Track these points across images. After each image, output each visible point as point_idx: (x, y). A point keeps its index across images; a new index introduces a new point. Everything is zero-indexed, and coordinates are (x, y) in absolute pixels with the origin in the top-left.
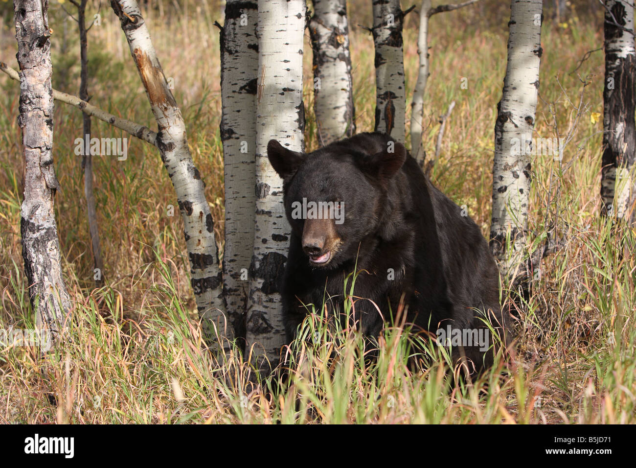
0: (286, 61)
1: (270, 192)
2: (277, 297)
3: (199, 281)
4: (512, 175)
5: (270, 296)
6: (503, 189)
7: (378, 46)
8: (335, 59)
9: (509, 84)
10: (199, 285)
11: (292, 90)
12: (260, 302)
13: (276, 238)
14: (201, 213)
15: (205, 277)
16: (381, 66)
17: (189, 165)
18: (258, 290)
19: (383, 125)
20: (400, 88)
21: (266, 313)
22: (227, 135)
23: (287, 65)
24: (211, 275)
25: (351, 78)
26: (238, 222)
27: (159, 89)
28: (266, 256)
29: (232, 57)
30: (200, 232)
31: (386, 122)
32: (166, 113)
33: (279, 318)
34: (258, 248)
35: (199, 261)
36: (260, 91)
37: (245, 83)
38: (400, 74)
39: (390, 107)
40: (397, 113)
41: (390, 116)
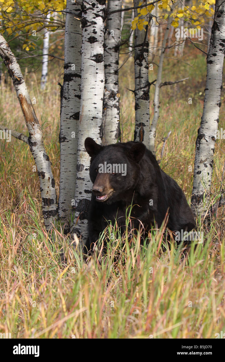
0: (95, 103)
1: (84, 169)
2: (86, 221)
3: (47, 212)
4: (204, 166)
5: (82, 221)
6: (199, 173)
7: (137, 99)
8: (112, 107)
9: (204, 120)
10: (46, 214)
11: (97, 118)
12: (77, 223)
13: (86, 191)
14: (49, 178)
15: (50, 210)
16: (138, 110)
17: (44, 154)
18: (77, 217)
19: (138, 139)
20: (147, 121)
21: (80, 229)
22: (63, 140)
23: (95, 106)
24: (53, 209)
25: (120, 117)
26: (67, 184)
27: (31, 115)
28: (81, 201)
29: (67, 101)
30: (48, 187)
31: (140, 138)
32: (34, 127)
33: (87, 232)
34: (77, 197)
35: (47, 202)
36: (81, 118)
37: (72, 114)
38: (147, 114)
39: (142, 130)
40: (145, 133)
41: (142, 135)
